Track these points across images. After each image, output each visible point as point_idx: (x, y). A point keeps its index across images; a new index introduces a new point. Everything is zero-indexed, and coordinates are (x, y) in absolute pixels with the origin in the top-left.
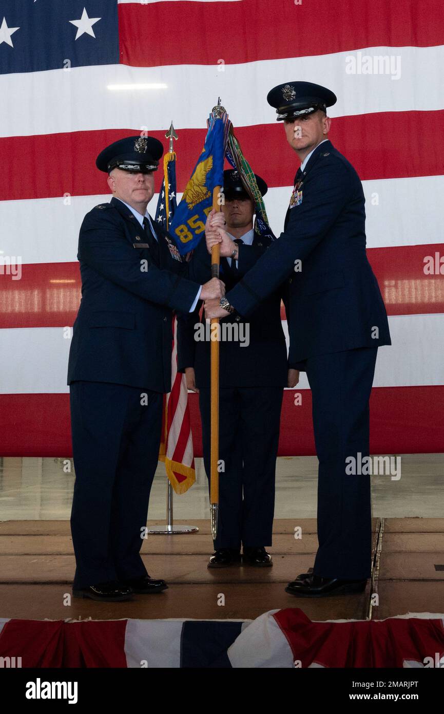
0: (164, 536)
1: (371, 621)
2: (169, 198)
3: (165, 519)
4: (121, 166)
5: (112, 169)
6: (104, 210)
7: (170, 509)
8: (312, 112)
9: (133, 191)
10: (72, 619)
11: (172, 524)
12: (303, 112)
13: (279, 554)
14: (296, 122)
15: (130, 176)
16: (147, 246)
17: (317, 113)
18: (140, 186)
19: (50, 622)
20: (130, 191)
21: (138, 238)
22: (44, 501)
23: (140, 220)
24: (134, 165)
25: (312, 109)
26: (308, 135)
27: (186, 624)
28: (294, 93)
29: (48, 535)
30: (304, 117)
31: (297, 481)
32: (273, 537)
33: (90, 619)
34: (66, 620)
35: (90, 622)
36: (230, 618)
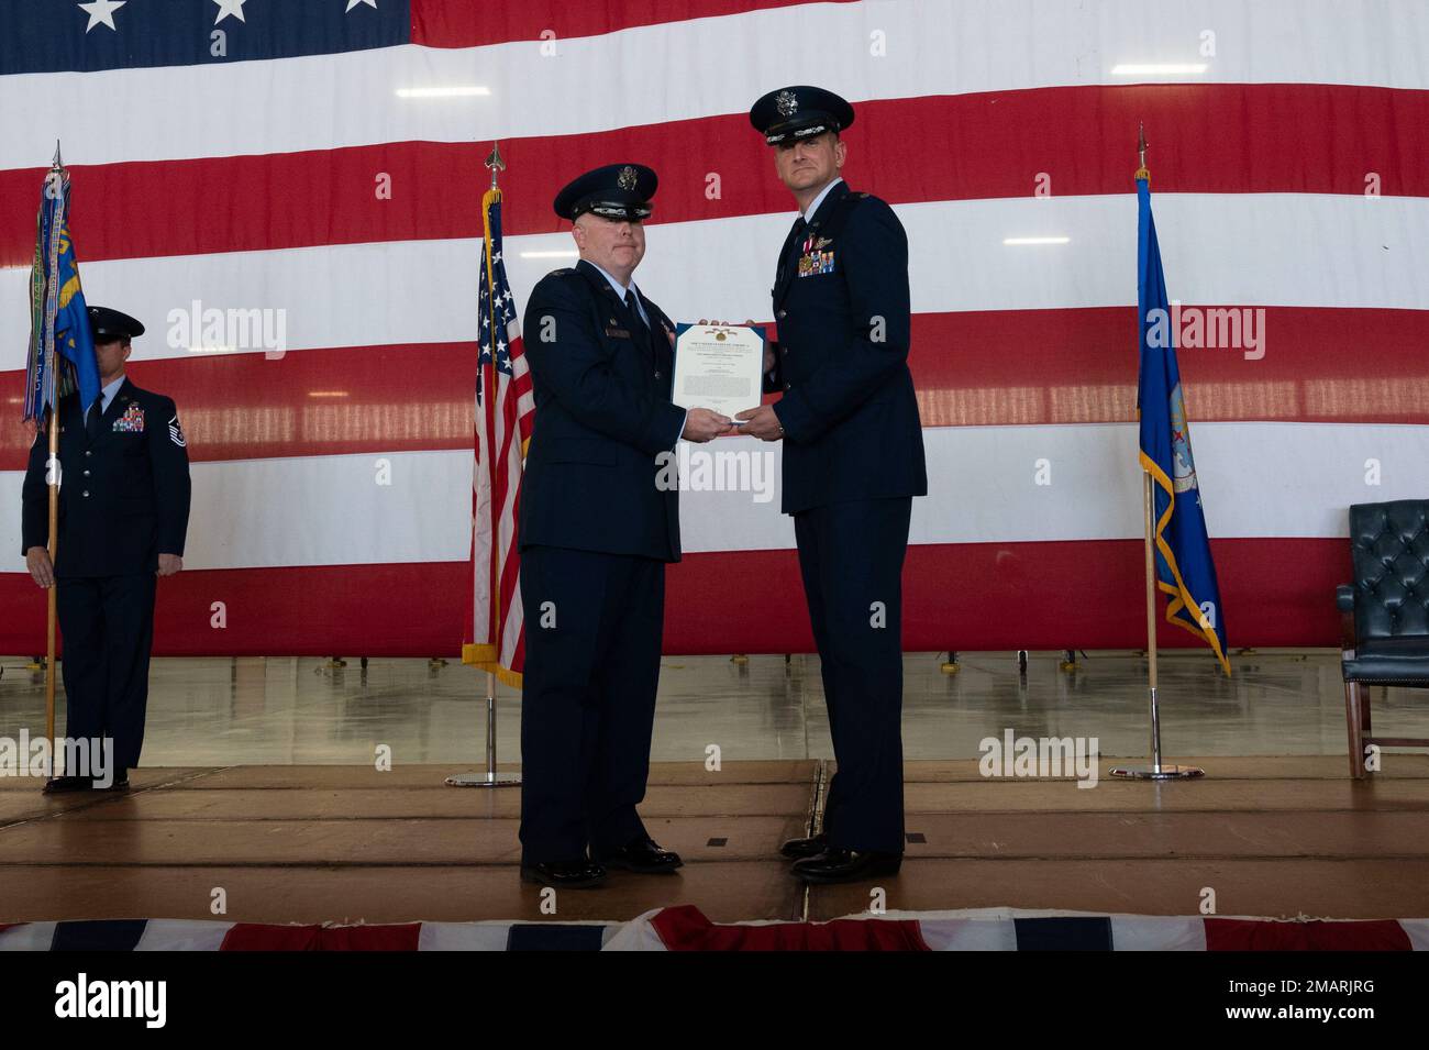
0: (484, 790)
1: (807, 924)
2: (493, 260)
3: (484, 762)
4: (596, 210)
5: (580, 214)
6: (562, 277)
7: (492, 747)
8: (822, 133)
9: (614, 247)
10: (335, 923)
11: (494, 771)
12: (808, 131)
13: (659, 817)
14: (798, 146)
15: (610, 225)
16: (624, 334)
17: (827, 137)
18: (624, 241)
19: (299, 927)
20: (610, 247)
21: (613, 322)
22: (299, 733)
23: (622, 293)
24: (617, 208)
25: (822, 128)
26: (815, 165)
27: (514, 931)
28: (794, 103)
29: (300, 788)
30: (809, 139)
31: (690, 702)
32: (647, 789)
33: (362, 922)
34: (324, 925)
35: (363, 927)
36: (583, 919)
